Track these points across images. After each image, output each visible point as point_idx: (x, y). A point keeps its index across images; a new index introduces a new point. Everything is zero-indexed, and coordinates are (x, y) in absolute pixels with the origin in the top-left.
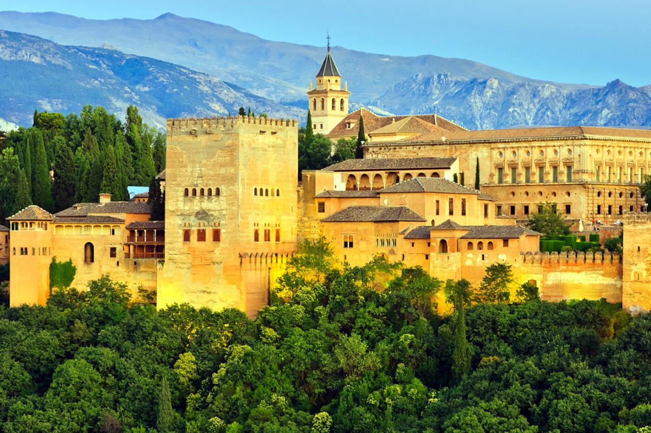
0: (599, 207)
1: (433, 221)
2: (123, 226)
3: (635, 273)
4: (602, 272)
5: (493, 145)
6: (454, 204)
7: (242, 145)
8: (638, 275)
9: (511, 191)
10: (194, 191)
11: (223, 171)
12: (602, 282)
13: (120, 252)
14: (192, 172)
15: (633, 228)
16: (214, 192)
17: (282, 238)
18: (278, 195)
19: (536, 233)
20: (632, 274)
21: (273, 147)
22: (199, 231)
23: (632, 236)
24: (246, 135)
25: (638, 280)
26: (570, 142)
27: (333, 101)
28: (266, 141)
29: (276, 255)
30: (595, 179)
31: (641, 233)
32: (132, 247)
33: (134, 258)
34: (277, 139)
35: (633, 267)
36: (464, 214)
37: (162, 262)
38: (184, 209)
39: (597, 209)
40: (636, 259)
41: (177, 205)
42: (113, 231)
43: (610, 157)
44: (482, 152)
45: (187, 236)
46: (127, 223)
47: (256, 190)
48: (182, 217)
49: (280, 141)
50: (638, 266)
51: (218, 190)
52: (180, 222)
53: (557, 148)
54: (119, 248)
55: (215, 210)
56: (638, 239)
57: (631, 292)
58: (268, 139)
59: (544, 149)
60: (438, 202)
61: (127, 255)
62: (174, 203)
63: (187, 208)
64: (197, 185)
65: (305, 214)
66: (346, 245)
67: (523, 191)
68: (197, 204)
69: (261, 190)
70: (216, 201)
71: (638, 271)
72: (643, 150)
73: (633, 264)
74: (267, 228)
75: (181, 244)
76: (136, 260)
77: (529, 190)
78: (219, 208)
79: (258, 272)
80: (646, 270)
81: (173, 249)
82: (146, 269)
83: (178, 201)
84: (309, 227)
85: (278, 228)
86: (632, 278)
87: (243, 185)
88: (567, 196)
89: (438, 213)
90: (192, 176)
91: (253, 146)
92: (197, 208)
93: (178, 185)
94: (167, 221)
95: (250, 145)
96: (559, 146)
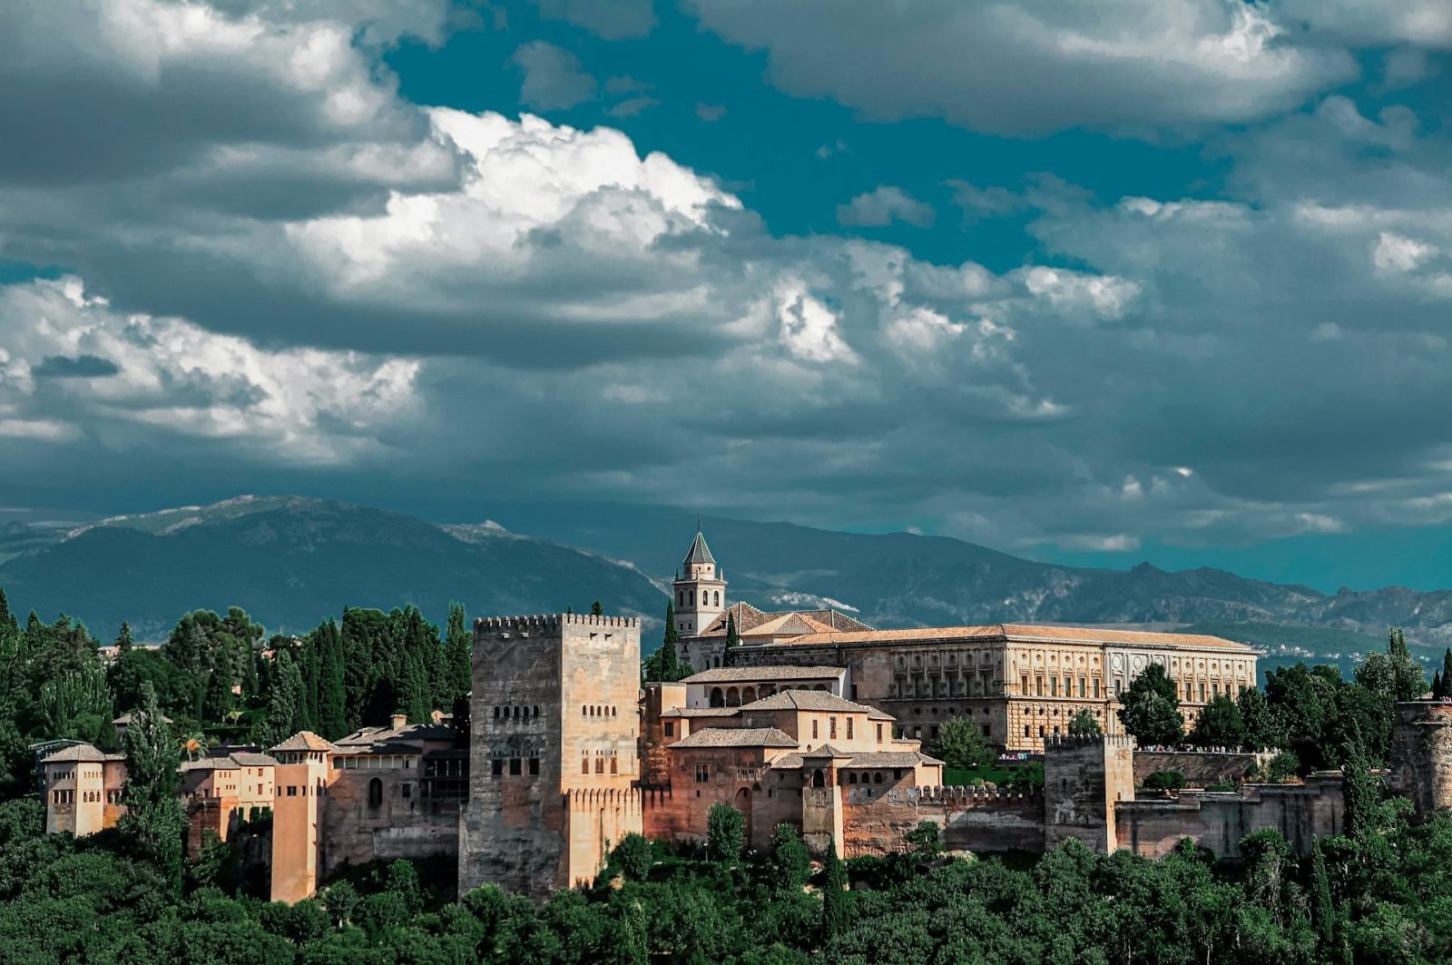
0: (1027, 728)
1: (809, 747)
2: (418, 757)
3: (1061, 813)
4: (1020, 812)
5: (892, 650)
6: (838, 725)
7: (567, 651)
8: (1065, 816)
9: (916, 707)
10: (507, 711)
11: (542, 685)
12: (1020, 825)
13: (415, 789)
14: (504, 686)
15: (1056, 756)
16: (532, 712)
17: (620, 770)
18: (614, 714)
19: (937, 762)
20: (1057, 815)
21: (607, 653)
22: (512, 761)
23: (1056, 765)
24: (572, 639)
25: (1064, 823)
26: (988, 646)
27: (706, 594)
28: (598, 646)
29: (612, 791)
30: (1020, 692)
31: (1067, 762)
32: (430, 784)
33: (433, 797)
34: (613, 643)
35: (1057, 806)
36: (850, 736)
37: (466, 802)
38: (494, 735)
39: (1024, 731)
40: (1061, 795)
41: (485, 729)
42: (407, 762)
43: (1041, 664)
44: (879, 658)
45: (497, 769)
46: (425, 752)
47: (584, 708)
48: (491, 744)
49: (616, 646)
50: (1065, 805)
51: (536, 709)
52: (489, 750)
53: (971, 653)
54: (414, 784)
55: (532, 735)
56: (1064, 769)
57: (1055, 838)
58: (600, 643)
59: (956, 654)
60: (815, 722)
61: (424, 794)
62: (482, 725)
63: (497, 732)
64: (510, 703)
65: (649, 739)
66: (699, 779)
67: (930, 708)
68: (509, 729)
69: (592, 708)
70: (534, 723)
71: (1064, 810)
72: (1084, 655)
73: (1058, 802)
74: (600, 756)
75: (489, 778)
76: (435, 800)
77: (937, 706)
78: (537, 732)
79: (587, 813)
80: (1074, 809)
81: (480, 785)
82: (448, 812)
83: (486, 723)
84: (654, 755)
85: (614, 756)
86: (1057, 821)
87: (568, 702)
88: (985, 715)
89: (815, 736)
90: (503, 691)
91: (580, 652)
92: (510, 732)
93: (488, 703)
94: (472, 749)
95: (577, 651)
96: (975, 650)
